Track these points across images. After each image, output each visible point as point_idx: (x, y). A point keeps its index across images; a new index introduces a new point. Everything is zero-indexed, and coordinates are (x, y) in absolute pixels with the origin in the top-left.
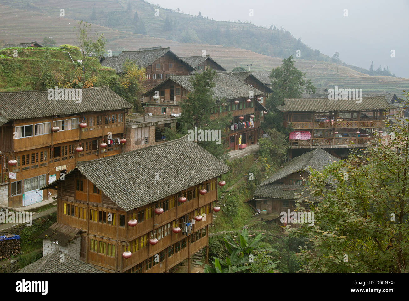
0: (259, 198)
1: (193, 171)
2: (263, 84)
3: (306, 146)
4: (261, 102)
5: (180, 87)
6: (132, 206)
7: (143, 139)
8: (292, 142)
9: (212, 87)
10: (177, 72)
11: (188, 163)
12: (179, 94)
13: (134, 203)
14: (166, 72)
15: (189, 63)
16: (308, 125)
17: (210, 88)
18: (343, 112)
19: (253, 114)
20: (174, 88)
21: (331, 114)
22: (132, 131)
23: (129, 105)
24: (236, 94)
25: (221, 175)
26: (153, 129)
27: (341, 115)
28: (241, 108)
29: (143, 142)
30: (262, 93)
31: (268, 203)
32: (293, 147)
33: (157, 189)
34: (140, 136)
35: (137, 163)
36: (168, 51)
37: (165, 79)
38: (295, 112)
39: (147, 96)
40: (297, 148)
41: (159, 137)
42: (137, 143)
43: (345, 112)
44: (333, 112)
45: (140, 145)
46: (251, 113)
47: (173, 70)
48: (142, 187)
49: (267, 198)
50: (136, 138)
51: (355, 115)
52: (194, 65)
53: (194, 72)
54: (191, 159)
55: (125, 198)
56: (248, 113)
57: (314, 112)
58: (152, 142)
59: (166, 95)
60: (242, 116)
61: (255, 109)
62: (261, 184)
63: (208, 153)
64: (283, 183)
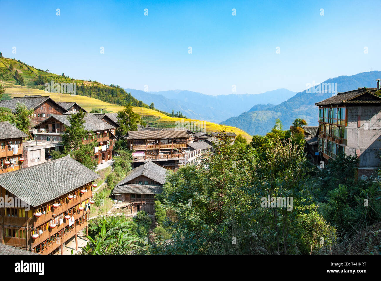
0: (116, 194)
1: (76, 178)
2: (113, 122)
3: (142, 160)
4: (113, 133)
5: (59, 123)
6: (37, 203)
7: (36, 158)
8: (134, 158)
9: (83, 123)
10: (55, 112)
11: (71, 173)
12: (59, 128)
13: (39, 201)
14: (47, 113)
15: (62, 106)
16: (142, 147)
17: (82, 124)
18: (163, 139)
19: (108, 141)
20: (55, 124)
21: (156, 141)
22: (28, 153)
23: (25, 135)
24: (97, 128)
25: (94, 180)
26: (43, 152)
27: (162, 141)
28: (101, 137)
29: (36, 160)
30: (114, 127)
31: (122, 197)
32: (134, 161)
33: (53, 191)
34: (34, 156)
35: (37, 175)
36: (49, 98)
37: (47, 118)
38: (135, 139)
39: (35, 129)
40: (137, 161)
41: (47, 156)
42: (32, 161)
43: (164, 139)
44: (157, 139)
45: (34, 163)
46: (107, 140)
47: (52, 111)
48: (42, 190)
49: (121, 193)
50: (32, 157)
51: (170, 141)
52: (66, 108)
53: (66, 113)
54: (74, 171)
55: (32, 198)
56: (105, 140)
57: (146, 139)
58: (43, 160)
59: (49, 128)
60: (102, 142)
61: (110, 138)
62: (117, 185)
63: (84, 167)
64: (131, 184)
